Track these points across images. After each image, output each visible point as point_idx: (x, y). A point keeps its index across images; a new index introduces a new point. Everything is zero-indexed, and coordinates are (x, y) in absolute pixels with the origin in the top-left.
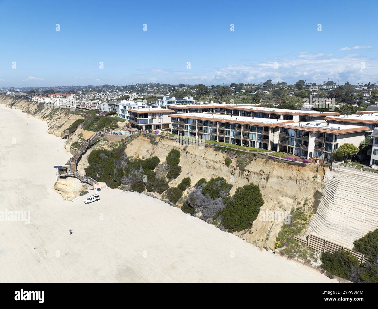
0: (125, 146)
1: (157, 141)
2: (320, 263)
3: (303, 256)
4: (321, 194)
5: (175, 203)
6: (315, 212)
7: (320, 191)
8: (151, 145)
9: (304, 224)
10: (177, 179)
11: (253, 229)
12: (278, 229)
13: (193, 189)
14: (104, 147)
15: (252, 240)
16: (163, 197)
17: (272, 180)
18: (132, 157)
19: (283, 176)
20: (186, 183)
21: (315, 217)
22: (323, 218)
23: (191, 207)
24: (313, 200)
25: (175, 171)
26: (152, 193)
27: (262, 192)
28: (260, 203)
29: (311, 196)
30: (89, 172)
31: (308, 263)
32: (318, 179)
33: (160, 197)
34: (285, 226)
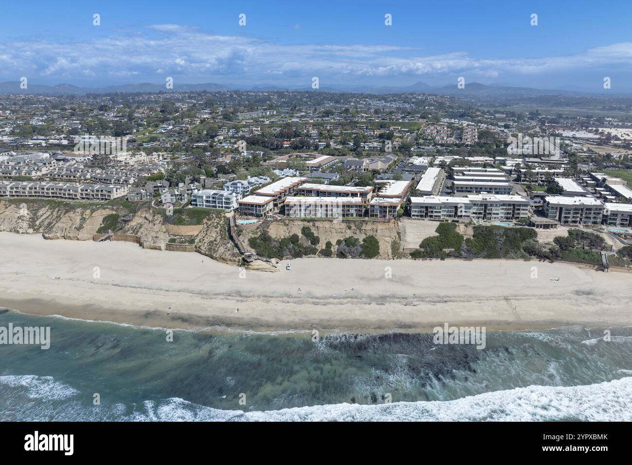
0: (266, 232)
1: (287, 223)
2: (410, 256)
3: (404, 256)
4: (400, 233)
5: (330, 256)
6: (401, 240)
7: (399, 231)
8: (284, 227)
9: (399, 246)
10: (320, 244)
11: (380, 254)
12: (390, 251)
13: (337, 246)
14: (251, 235)
15: (382, 258)
16: (319, 255)
17: (379, 231)
18: (277, 237)
19: (383, 229)
20: (329, 245)
21: (401, 242)
22: (406, 241)
23: (344, 254)
24: (398, 236)
25: (315, 241)
26: (309, 256)
27: (376, 238)
28: (378, 243)
29: (396, 234)
30: (260, 254)
31: (406, 258)
32: (396, 227)
33: (317, 256)
34: (392, 249)
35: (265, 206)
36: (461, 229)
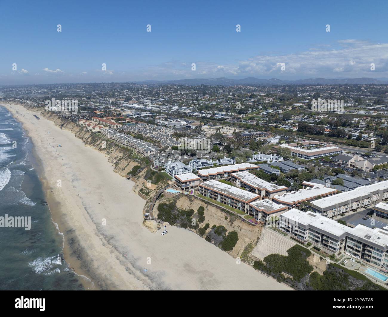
0: (176, 202)
1: (193, 200)
2: (253, 264)
3: (249, 262)
4: (259, 238)
5: (202, 235)
6: (256, 245)
8: (189, 202)
9: (251, 250)
10: (203, 223)
11: (233, 251)
12: (242, 251)
13: (211, 229)
14: (165, 201)
15: (232, 255)
16: (197, 231)
17: (243, 230)
18: (180, 208)
19: (247, 229)
20: (207, 226)
21: (255, 247)
22: (257, 248)
23: (209, 239)
24: (256, 240)
25: (202, 219)
26: (191, 229)
27: (238, 235)
28: (237, 240)
29: (256, 239)
30: (159, 216)
31: (249, 264)
32: (259, 232)
33: (195, 232)
34: (245, 250)
35: (188, 183)
36: (314, 260)
